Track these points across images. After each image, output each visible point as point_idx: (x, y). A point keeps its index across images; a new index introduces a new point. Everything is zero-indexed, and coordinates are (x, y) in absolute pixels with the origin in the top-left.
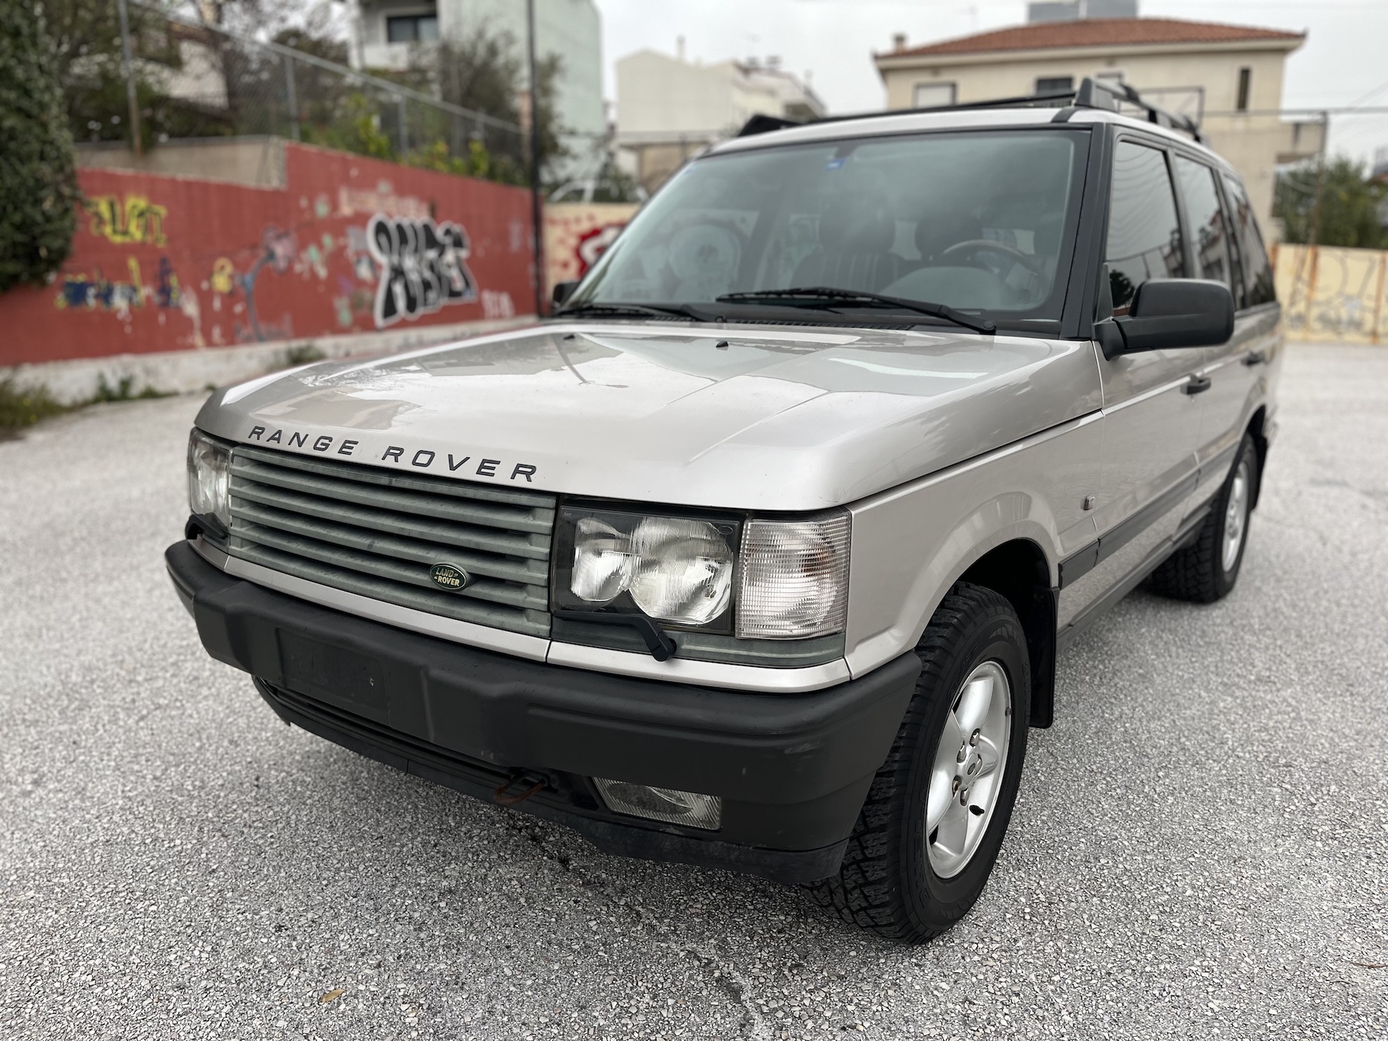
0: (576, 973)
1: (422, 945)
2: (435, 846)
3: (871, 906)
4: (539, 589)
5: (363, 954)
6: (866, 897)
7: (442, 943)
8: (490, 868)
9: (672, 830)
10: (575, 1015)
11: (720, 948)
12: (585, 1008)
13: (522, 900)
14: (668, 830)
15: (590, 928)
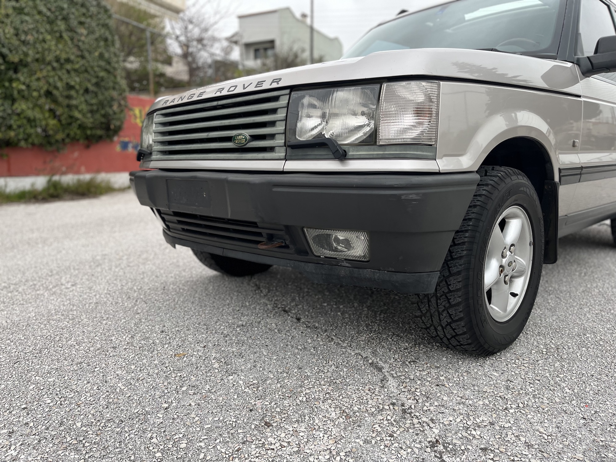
0: (298, 356)
1: (226, 342)
2: (238, 310)
4: (281, 135)
5: (198, 343)
6: (450, 315)
7: (235, 342)
8: (263, 319)
9: (345, 264)
10: (296, 370)
11: (373, 353)
12: (301, 369)
13: (276, 331)
15: (307, 342)
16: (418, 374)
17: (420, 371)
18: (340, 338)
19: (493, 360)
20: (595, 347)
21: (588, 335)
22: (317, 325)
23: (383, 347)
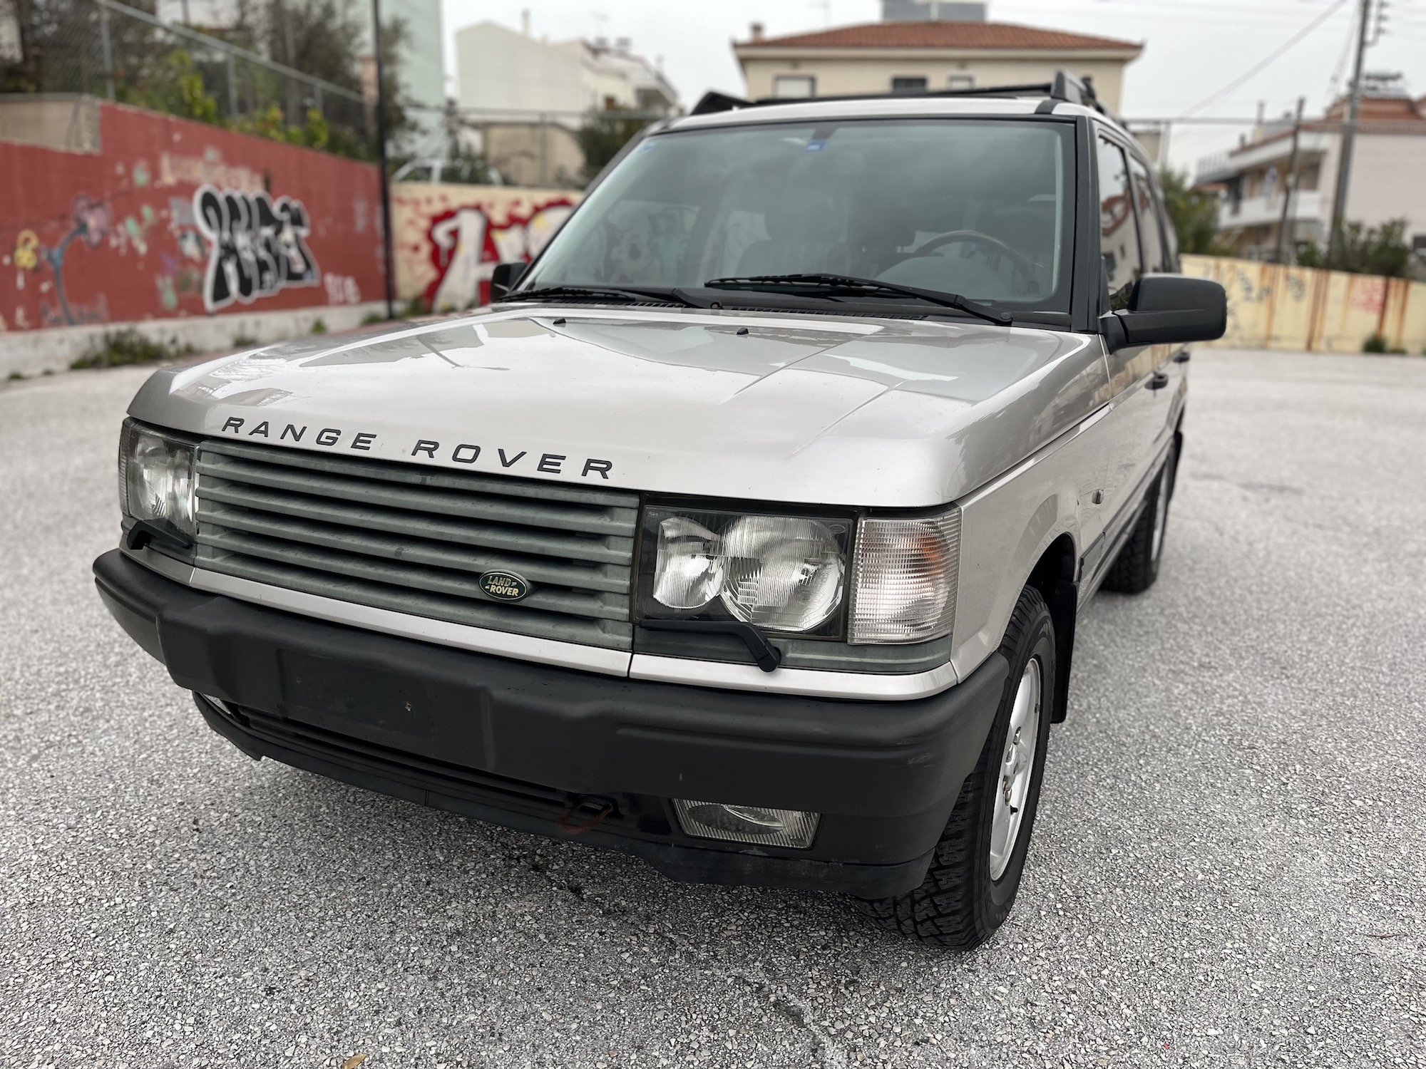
0: (622, 1011)
1: (442, 995)
2: (428, 883)
3: (941, 915)
4: (620, 597)
5: (377, 1012)
6: (936, 906)
7: (464, 992)
8: (497, 904)
9: (755, 851)
10: (634, 1057)
11: (768, 971)
12: (642, 1048)
13: (542, 936)
14: (751, 852)
15: (623, 963)
16: (872, 1019)
17: (873, 1008)
18: (686, 937)
19: (985, 949)
20: (1135, 883)
21: (1114, 851)
22: (624, 903)
23: (781, 949)
